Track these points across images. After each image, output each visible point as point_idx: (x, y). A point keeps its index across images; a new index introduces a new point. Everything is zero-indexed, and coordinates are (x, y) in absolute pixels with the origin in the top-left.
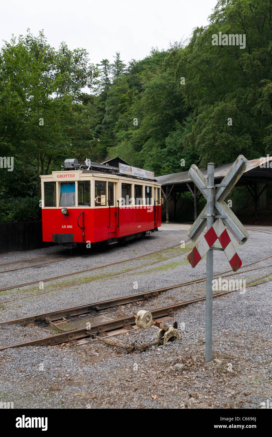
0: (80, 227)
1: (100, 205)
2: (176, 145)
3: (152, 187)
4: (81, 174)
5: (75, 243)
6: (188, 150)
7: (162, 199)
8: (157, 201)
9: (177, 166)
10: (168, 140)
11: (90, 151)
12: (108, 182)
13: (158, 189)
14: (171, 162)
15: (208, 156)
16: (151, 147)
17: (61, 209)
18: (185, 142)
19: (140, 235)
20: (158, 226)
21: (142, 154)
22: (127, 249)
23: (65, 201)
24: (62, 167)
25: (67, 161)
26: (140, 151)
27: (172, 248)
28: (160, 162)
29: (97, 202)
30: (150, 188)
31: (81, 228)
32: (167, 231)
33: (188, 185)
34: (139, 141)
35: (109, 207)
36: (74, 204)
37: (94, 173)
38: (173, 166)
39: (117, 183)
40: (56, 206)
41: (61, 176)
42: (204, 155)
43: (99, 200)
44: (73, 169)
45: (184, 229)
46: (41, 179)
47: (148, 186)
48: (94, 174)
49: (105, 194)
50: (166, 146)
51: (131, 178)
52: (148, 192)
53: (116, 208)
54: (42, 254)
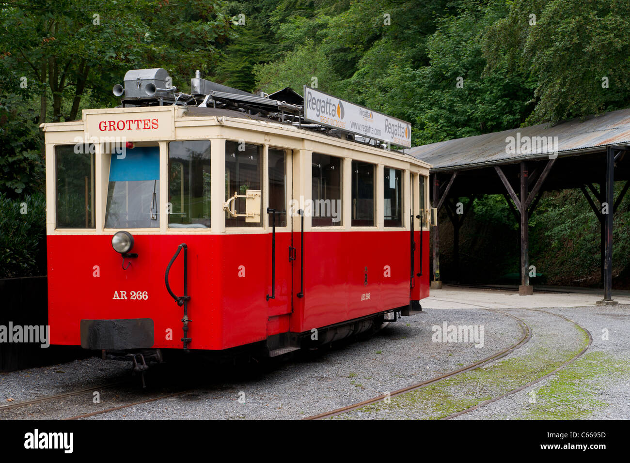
0: (175, 298)
1: (240, 222)
2: (458, 57)
3: (404, 171)
4: (180, 119)
5: (155, 349)
6: (496, 72)
7: (432, 211)
8: (418, 217)
9: (463, 118)
10: (433, 42)
11: (206, 59)
12: (270, 147)
13: (422, 178)
14: (444, 108)
15: (562, 85)
16: (383, 64)
17: (111, 237)
18: (489, 46)
19: (367, 325)
20: (421, 295)
21: (359, 84)
22: (327, 371)
23: (125, 210)
24: (116, 94)
25: (131, 76)
26: (351, 76)
27: (474, 368)
28: (412, 106)
29: (234, 213)
30: (399, 173)
31: (178, 301)
32: (444, 311)
33: (500, 173)
34: (349, 48)
35: (270, 230)
36: (156, 219)
37: (222, 116)
38: (448, 120)
39: (298, 151)
40: (95, 227)
41: (113, 126)
42: (550, 84)
43: (241, 205)
44: (154, 102)
45: (492, 306)
46: (46, 135)
47: (393, 168)
48: (224, 118)
49: (257, 186)
50: (430, 59)
51: (339, 138)
52: (393, 185)
53: (293, 234)
54: (46, 387)
